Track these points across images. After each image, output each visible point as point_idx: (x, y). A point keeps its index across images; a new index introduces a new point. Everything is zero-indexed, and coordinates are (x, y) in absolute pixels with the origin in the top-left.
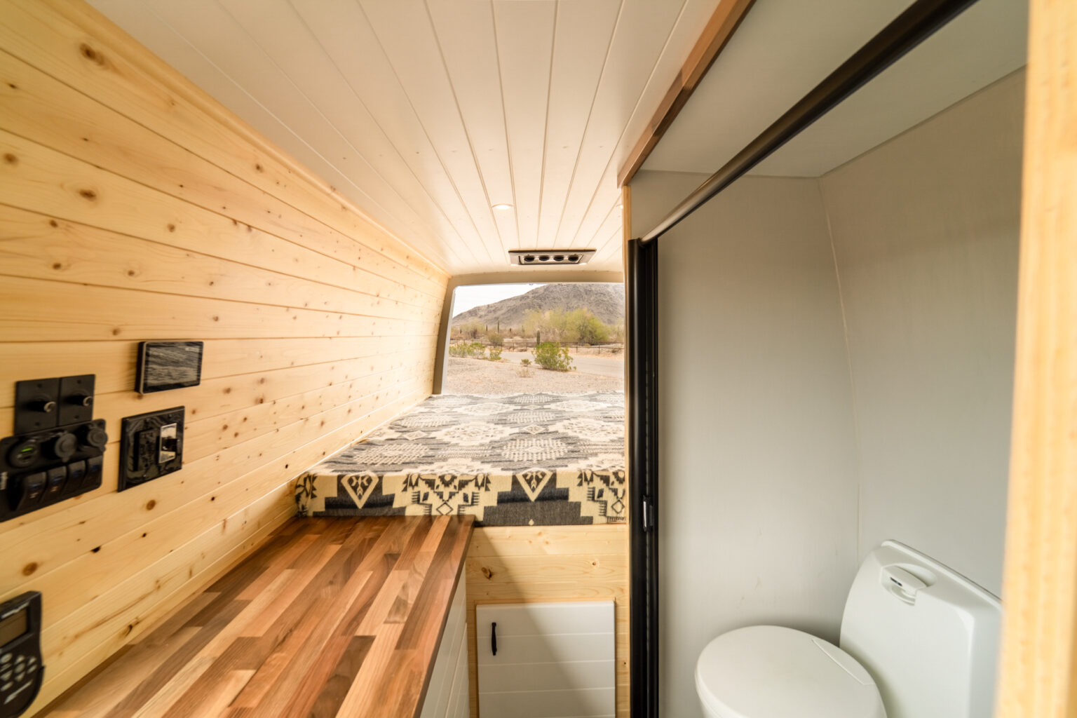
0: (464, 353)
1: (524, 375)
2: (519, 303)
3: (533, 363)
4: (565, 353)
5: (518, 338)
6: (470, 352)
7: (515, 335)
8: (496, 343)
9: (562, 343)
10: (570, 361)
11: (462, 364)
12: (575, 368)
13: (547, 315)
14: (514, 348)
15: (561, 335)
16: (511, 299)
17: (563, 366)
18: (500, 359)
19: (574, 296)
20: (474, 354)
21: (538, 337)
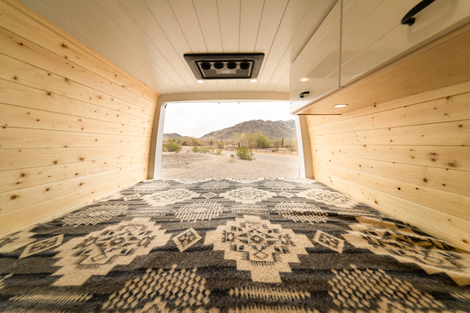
0: (205, 151)
1: (231, 162)
2: (231, 130)
3: (236, 156)
4: (251, 152)
5: (230, 145)
6: (208, 151)
7: (229, 144)
8: (221, 147)
9: (249, 147)
10: (253, 156)
11: (204, 156)
12: (255, 159)
13: (243, 135)
14: (228, 149)
15: (249, 144)
16: (228, 128)
17: (249, 158)
18: (221, 154)
19: (256, 127)
20: (210, 152)
21: (239, 145)
